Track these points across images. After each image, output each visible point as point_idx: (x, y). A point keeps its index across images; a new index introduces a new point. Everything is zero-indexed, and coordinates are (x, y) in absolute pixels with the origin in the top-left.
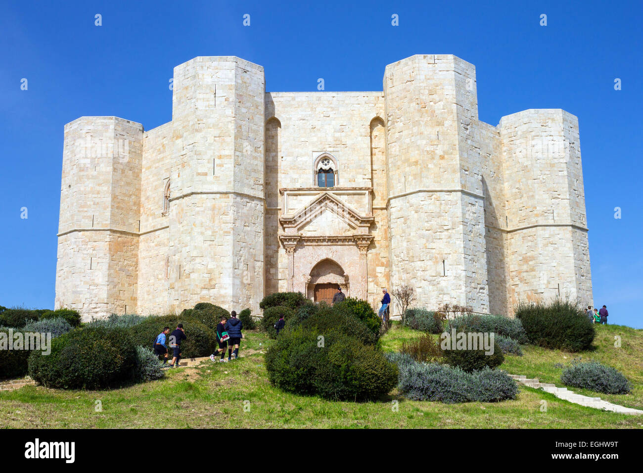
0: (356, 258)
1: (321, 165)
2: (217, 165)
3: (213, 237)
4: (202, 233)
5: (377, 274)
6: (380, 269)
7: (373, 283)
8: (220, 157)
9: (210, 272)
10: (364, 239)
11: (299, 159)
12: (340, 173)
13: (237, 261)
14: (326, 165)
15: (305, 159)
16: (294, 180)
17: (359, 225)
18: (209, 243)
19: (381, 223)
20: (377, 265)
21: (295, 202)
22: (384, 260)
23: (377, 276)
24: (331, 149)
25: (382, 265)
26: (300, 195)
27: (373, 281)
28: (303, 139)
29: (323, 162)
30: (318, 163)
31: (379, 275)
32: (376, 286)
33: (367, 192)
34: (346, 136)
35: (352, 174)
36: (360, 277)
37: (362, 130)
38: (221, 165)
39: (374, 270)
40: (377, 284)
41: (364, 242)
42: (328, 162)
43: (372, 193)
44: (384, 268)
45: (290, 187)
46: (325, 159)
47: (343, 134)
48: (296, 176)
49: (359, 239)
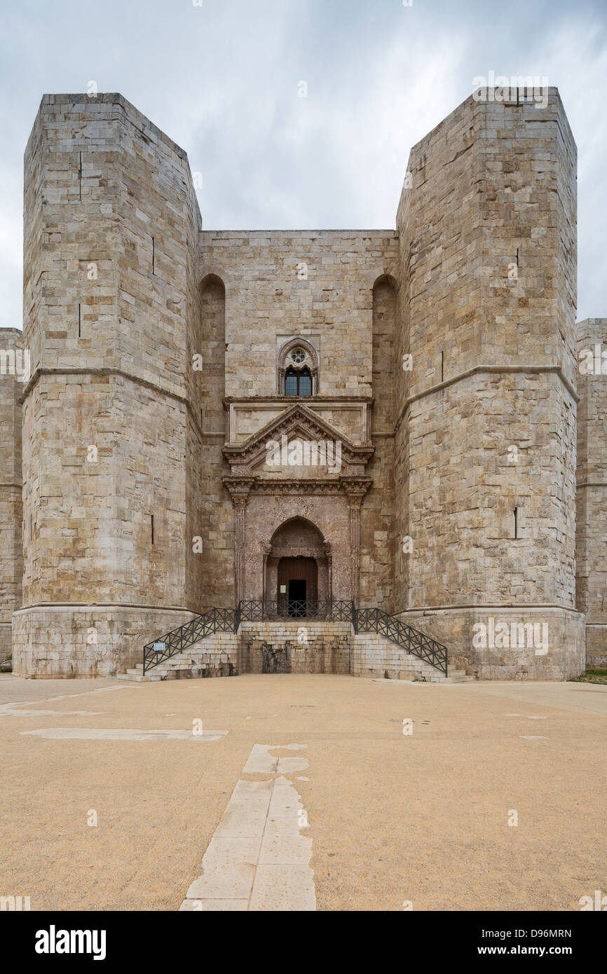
0: (344, 517)
1: (289, 361)
2: (86, 318)
3: (79, 460)
4: (59, 452)
5: (375, 543)
6: (380, 535)
7: (368, 557)
8: (91, 301)
9: (75, 526)
10: (357, 483)
11: (255, 348)
12: (321, 372)
13: (126, 506)
14: (298, 361)
15: (264, 347)
16: (246, 385)
17: (350, 461)
18: (73, 470)
19: (384, 461)
20: (377, 529)
21: (247, 422)
22: (386, 520)
23: (376, 546)
24: (308, 332)
25: (384, 528)
26: (255, 409)
27: (368, 553)
28: (260, 314)
29: (294, 357)
30: (286, 355)
31: (379, 544)
32: (373, 562)
33: (364, 406)
34: (332, 309)
35: (340, 374)
36: (348, 548)
37: (360, 299)
38: (93, 318)
39: (371, 536)
40: (374, 557)
41: (357, 489)
42: (303, 357)
43: (372, 408)
44: (386, 533)
45: (239, 396)
46: (298, 349)
47: (328, 305)
48: (249, 378)
49: (349, 484)
